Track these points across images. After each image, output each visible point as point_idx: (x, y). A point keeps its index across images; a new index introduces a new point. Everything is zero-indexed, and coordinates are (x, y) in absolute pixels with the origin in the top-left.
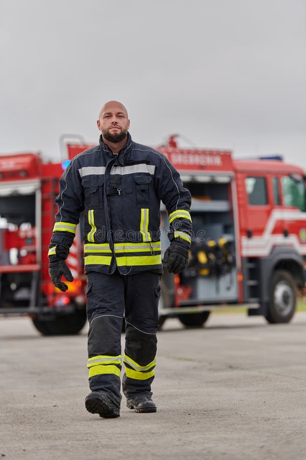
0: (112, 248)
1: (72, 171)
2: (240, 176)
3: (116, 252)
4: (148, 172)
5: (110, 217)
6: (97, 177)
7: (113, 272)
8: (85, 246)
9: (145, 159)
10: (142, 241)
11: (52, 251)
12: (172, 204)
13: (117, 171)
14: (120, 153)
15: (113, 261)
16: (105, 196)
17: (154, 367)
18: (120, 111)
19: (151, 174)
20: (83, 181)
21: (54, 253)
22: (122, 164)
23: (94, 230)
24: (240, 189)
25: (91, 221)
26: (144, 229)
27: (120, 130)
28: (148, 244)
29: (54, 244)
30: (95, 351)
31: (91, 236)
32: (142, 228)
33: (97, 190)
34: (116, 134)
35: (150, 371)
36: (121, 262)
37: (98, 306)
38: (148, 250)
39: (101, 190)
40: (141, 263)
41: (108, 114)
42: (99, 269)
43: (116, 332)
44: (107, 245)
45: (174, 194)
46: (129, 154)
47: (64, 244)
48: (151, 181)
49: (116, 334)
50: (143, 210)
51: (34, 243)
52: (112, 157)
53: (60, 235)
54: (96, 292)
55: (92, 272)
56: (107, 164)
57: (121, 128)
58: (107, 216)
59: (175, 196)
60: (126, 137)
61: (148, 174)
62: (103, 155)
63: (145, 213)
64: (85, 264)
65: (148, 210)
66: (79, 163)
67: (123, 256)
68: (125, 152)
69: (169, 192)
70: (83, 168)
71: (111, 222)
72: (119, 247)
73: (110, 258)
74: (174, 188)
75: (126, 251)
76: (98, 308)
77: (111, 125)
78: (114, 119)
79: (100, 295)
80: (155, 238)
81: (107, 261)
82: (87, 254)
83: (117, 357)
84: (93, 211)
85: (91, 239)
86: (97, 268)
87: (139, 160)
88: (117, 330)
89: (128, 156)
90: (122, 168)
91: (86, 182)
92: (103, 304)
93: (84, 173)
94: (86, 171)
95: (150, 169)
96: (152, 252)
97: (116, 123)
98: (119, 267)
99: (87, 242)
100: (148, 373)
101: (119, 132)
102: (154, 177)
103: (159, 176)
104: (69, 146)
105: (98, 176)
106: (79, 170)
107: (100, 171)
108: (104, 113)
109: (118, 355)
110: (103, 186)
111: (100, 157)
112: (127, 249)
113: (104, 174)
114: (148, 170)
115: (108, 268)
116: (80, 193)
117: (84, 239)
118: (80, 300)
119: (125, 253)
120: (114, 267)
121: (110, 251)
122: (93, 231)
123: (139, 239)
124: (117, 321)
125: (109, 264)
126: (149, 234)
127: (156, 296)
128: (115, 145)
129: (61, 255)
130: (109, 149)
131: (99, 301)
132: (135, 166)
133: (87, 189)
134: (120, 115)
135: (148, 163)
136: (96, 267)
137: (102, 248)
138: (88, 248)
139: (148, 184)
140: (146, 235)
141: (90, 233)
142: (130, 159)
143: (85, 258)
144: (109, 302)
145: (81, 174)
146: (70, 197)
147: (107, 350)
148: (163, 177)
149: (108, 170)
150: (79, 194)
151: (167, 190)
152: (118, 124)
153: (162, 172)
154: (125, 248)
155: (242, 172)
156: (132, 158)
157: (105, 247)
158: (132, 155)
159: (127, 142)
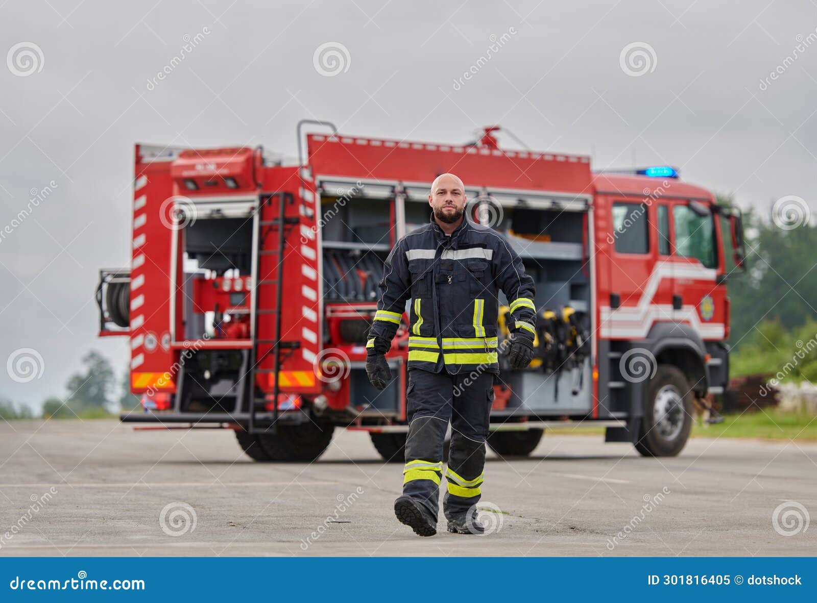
0: (440, 343)
1: (398, 254)
2: (601, 201)
3: (444, 348)
4: (484, 257)
5: (439, 308)
6: (426, 262)
7: (439, 371)
8: (411, 338)
9: (481, 242)
10: (474, 337)
11: (371, 343)
12: (512, 293)
13: (450, 255)
14: (453, 234)
15: (441, 358)
16: (434, 284)
17: (480, 484)
18: (455, 188)
19: (488, 259)
20: (410, 265)
21: (372, 345)
22: (455, 247)
23: (420, 321)
24: (602, 224)
25: (417, 312)
26: (478, 321)
27: (454, 210)
28: (482, 340)
29: (374, 335)
30: (411, 456)
31: (416, 328)
32: (475, 321)
33: (425, 277)
34: (450, 215)
35: (477, 487)
36: (449, 359)
37: (420, 407)
38: (482, 346)
39: (429, 277)
40: (473, 361)
41: (442, 190)
42: (425, 366)
43: (438, 435)
44: (435, 339)
45: (514, 280)
46: (464, 236)
47: (385, 336)
48: (488, 268)
49: (439, 438)
50: (477, 301)
51: (246, 304)
52: (444, 239)
53: (380, 326)
54: (418, 392)
55: (415, 369)
56: (438, 247)
57: (456, 208)
58: (436, 307)
59: (515, 283)
60: (461, 218)
61: (484, 260)
62: (434, 236)
63: (479, 305)
64: (409, 360)
65: (483, 301)
66: (407, 244)
67: (453, 353)
68: (458, 235)
69: (509, 278)
70: (410, 251)
71: (439, 314)
72: (448, 343)
73: (437, 354)
74: (514, 274)
75: (456, 347)
76: (421, 410)
77: (444, 203)
78: (449, 197)
79: (424, 396)
80: (491, 333)
81: (433, 358)
82: (411, 349)
83: (438, 463)
84: (420, 300)
85: (416, 332)
86: (422, 365)
87: (475, 243)
88: (439, 434)
89: (463, 238)
90: (455, 252)
91: (413, 267)
92: (427, 406)
93: (411, 257)
94: (415, 254)
95: (486, 254)
96: (487, 349)
97: (451, 201)
98: (446, 365)
99: (412, 334)
100: (473, 489)
101: (453, 211)
102: (490, 262)
103: (496, 262)
104: (310, 137)
105: (427, 260)
106: (407, 252)
107: (430, 254)
108: (437, 189)
109: (438, 462)
110: (432, 271)
111: (430, 238)
112: (457, 345)
113: (434, 258)
114: (485, 256)
115: (434, 366)
116: (406, 278)
117: (408, 331)
118: (320, 401)
119: (454, 350)
120: (441, 365)
121: (438, 347)
122: (420, 323)
123: (471, 334)
124: (440, 424)
125: (436, 361)
126: (483, 328)
127: (488, 400)
128: (447, 226)
129: (380, 349)
130: (440, 229)
131: (423, 403)
132: (470, 250)
133: (414, 275)
134: (456, 192)
135: (484, 246)
136: (420, 364)
137: (429, 343)
138: (413, 341)
139: (484, 271)
140: (480, 330)
141: (416, 324)
142: (465, 242)
143: (410, 353)
144: (433, 404)
145: (408, 257)
146: (394, 283)
147: (425, 455)
148: (502, 262)
149: (439, 253)
150: (405, 280)
151: (506, 276)
152: (453, 203)
153: (500, 257)
154: (455, 343)
155: (606, 194)
156: (467, 240)
157: (432, 342)
158: (467, 237)
159: (462, 222)
